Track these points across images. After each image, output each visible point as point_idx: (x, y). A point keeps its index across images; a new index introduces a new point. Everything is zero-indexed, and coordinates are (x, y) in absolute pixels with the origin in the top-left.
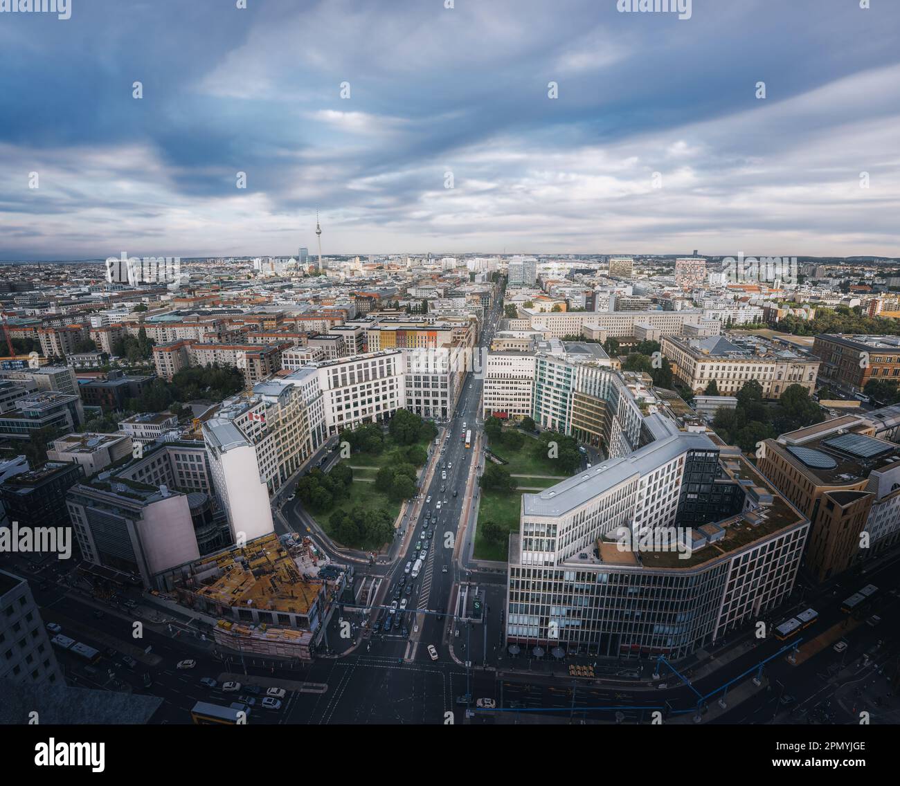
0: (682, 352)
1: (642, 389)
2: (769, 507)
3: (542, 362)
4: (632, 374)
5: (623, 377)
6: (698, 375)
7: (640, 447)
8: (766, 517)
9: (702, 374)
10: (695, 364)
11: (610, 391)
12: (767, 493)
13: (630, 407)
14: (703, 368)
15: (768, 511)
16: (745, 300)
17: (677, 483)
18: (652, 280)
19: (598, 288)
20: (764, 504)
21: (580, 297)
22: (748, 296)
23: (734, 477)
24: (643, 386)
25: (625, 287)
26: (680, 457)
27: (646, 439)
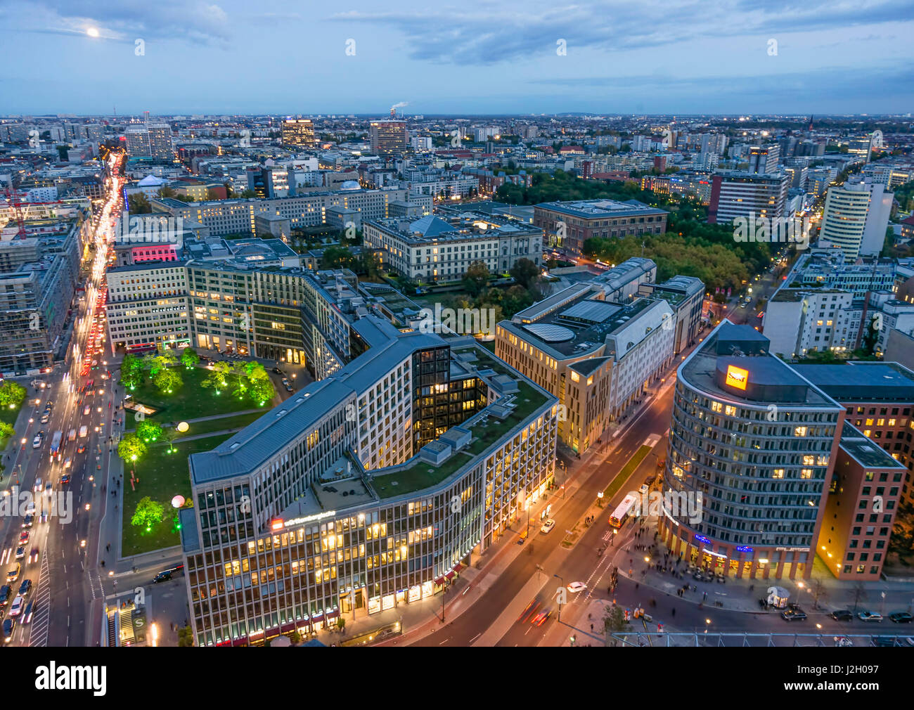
0: (391, 238)
1: (344, 289)
2: (515, 394)
3: (198, 273)
4: (329, 273)
5: (317, 278)
6: (414, 261)
7: (353, 357)
8: (512, 405)
9: (419, 260)
10: (408, 250)
11: (304, 296)
12: (510, 380)
13: (333, 313)
14: (419, 253)
15: (515, 398)
16: (456, 168)
17: (407, 390)
18: (342, 149)
19: (269, 163)
20: (509, 391)
21: (244, 177)
22: (460, 163)
23: (473, 369)
24: (345, 286)
25: (307, 159)
26: (405, 361)
27: (358, 349)
